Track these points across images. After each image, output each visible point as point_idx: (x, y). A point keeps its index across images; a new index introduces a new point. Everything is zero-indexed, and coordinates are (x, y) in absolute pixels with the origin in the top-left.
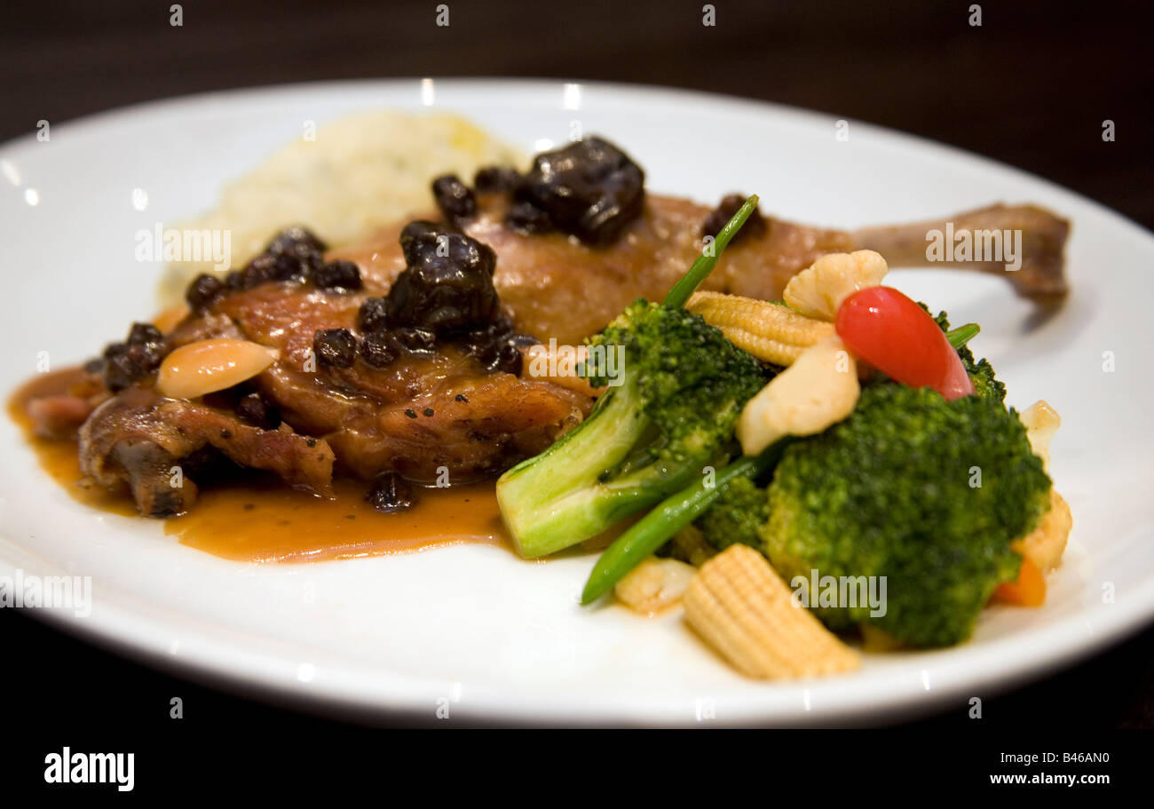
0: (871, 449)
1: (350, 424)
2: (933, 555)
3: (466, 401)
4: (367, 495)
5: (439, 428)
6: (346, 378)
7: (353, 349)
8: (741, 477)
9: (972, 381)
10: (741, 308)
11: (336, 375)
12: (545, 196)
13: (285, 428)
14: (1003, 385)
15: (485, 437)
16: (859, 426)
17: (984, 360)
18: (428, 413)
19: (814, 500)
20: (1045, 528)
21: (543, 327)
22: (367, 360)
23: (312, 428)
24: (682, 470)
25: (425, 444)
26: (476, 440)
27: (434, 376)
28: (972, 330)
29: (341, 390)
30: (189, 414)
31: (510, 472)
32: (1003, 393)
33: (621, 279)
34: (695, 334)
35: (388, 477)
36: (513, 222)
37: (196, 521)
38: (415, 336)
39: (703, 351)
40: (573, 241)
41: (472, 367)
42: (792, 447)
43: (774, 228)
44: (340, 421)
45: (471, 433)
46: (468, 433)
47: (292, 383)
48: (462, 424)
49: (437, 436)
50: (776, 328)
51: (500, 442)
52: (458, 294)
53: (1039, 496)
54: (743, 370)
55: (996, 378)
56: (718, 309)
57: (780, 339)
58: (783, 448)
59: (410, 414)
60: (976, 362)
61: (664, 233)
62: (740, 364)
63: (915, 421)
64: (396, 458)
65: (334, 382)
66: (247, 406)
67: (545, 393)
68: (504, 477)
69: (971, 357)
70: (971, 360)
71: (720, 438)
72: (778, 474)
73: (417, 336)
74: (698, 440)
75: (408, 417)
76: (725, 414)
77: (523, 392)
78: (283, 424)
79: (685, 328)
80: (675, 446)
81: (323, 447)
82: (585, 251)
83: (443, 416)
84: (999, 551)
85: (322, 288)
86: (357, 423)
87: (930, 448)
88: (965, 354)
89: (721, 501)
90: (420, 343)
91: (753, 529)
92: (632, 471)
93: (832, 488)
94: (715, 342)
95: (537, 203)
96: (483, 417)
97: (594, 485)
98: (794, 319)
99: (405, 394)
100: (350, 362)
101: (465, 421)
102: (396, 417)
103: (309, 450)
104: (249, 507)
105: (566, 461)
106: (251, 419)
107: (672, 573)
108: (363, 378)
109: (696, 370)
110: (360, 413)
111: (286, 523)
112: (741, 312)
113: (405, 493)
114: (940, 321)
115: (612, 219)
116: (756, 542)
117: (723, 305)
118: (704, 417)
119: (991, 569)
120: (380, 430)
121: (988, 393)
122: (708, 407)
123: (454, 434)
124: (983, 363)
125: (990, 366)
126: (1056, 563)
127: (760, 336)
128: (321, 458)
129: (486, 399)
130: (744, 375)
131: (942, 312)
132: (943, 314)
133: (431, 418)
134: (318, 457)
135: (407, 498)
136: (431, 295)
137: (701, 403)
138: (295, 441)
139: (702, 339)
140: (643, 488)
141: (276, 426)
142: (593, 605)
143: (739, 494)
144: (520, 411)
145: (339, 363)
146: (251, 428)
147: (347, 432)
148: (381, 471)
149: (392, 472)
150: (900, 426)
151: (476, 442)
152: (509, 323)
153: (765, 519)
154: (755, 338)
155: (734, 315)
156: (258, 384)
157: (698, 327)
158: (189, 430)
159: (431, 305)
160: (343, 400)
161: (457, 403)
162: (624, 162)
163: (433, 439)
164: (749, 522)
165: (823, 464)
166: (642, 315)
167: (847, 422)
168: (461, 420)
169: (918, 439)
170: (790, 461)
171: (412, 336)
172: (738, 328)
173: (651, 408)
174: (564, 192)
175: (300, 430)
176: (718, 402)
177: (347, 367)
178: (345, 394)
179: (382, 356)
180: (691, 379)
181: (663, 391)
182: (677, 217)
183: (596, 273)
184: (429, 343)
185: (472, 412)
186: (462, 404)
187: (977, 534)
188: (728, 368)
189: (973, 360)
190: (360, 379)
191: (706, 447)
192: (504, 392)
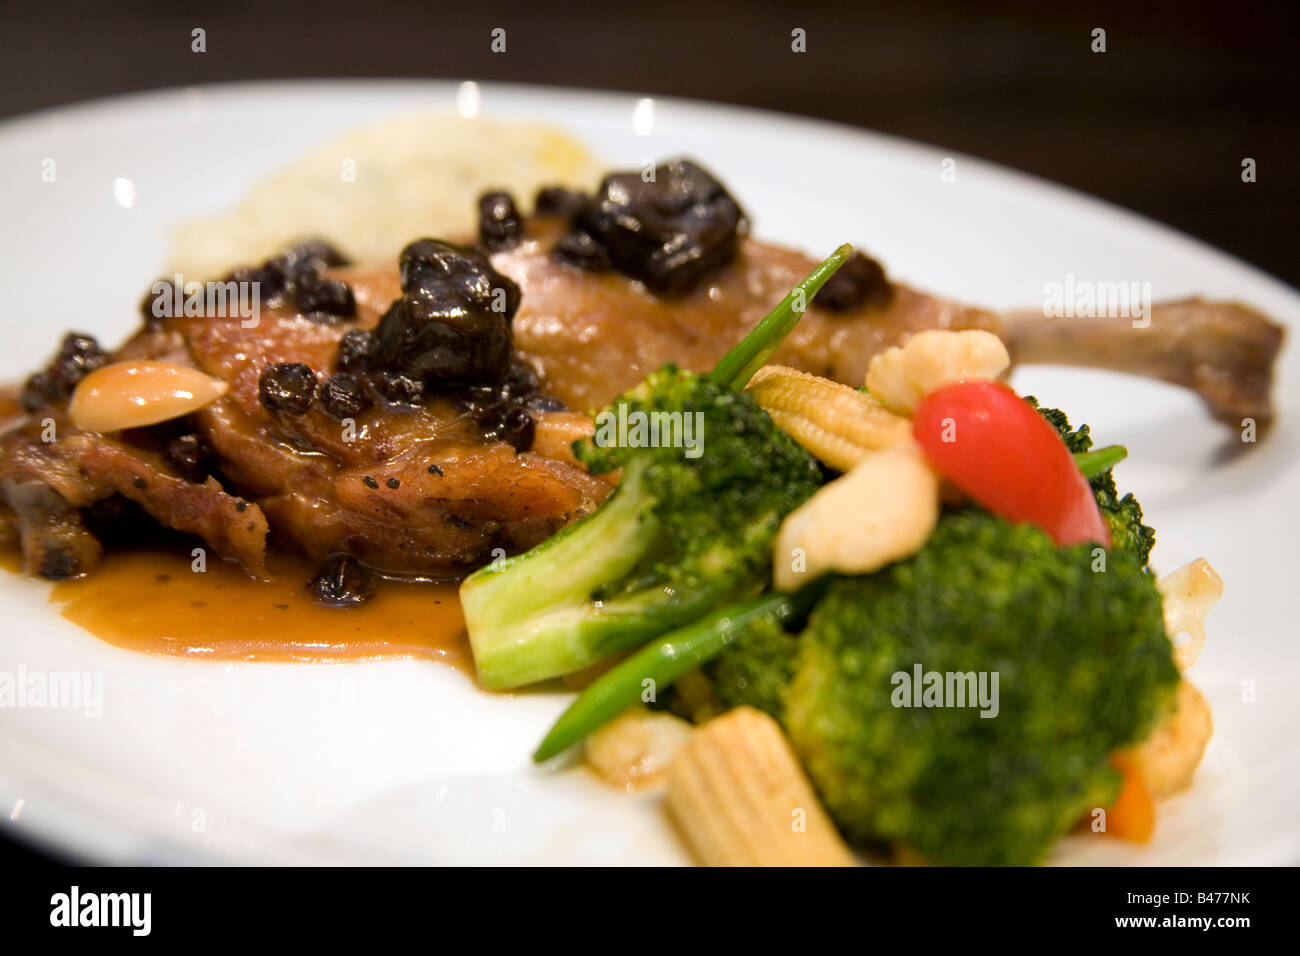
0: (935, 601)
1: (298, 487)
2: (996, 763)
3: (441, 473)
4: (309, 581)
5: (406, 506)
6: (299, 428)
7: (310, 392)
8: (766, 618)
9: (1106, 523)
10: (814, 391)
11: (287, 423)
12: (605, 225)
13: (213, 484)
14: (1153, 531)
15: (466, 524)
16: (926, 566)
17: (1130, 496)
18: (393, 484)
19: (852, 661)
20: (1173, 733)
21: (579, 391)
22: (328, 408)
23: (247, 488)
24: (696, 597)
25: (388, 522)
26: (453, 526)
27: (412, 438)
28: (1119, 453)
29: (292, 442)
30: (94, 452)
31: (478, 573)
32: (1151, 543)
33: (692, 341)
34: (731, 418)
35: (339, 561)
36: (563, 255)
37: (91, 589)
38: (397, 384)
39: (738, 443)
40: (637, 287)
41: (467, 431)
42: (840, 587)
43: (901, 297)
44: (287, 483)
45: (448, 516)
46: (444, 516)
47: (232, 426)
48: (436, 503)
49: (403, 514)
50: (847, 421)
51: (486, 533)
52: (457, 335)
53: (1161, 692)
54: (795, 473)
55: (1145, 522)
56: (786, 390)
57: (850, 437)
58: (824, 586)
59: (370, 483)
60: (1119, 497)
61: (756, 288)
62: (791, 465)
63: (1000, 570)
64: (351, 537)
65: (284, 431)
66: (176, 451)
67: (546, 475)
68: (469, 580)
69: (1113, 489)
70: (1112, 494)
71: (749, 562)
72: (816, 619)
73: (400, 386)
74: (718, 560)
75: (367, 487)
76: (756, 531)
77: (517, 471)
78: (210, 478)
79: (718, 409)
80: (689, 563)
81: (254, 514)
82: (651, 301)
83: (411, 490)
84: (1091, 764)
85: (306, 312)
86: (307, 488)
87: (1013, 610)
88: (1102, 484)
89: (735, 646)
90: (401, 393)
91: (773, 689)
92: (638, 591)
93: (875, 649)
94: (758, 431)
95: (595, 234)
96: (463, 498)
97: (583, 604)
98: (874, 414)
99: (371, 456)
100: (304, 407)
101: (439, 500)
102: (352, 485)
103: (237, 515)
104: (163, 579)
105: (551, 567)
106: (178, 468)
107: (664, 734)
108: (320, 430)
109: (725, 465)
110: (311, 473)
111: (199, 604)
112: (811, 396)
113: (357, 583)
114: (1079, 437)
115: (691, 263)
116: (775, 709)
117: (793, 385)
118: (729, 530)
119: (1075, 789)
120: (334, 499)
121: (1128, 539)
122: (736, 517)
123: (426, 515)
124: (1129, 499)
125: (1137, 505)
126: (1183, 783)
127: (827, 431)
128: (251, 528)
129: (467, 474)
130: (796, 480)
131: (1084, 426)
132: (1084, 428)
133: (395, 491)
134: (248, 525)
135: (358, 591)
136: (421, 334)
137: (726, 512)
138: (223, 501)
139: (739, 425)
140: (647, 616)
141: (203, 480)
142: (553, 764)
143: (759, 640)
144: (512, 494)
145: (289, 408)
146: (172, 479)
147: (293, 497)
148: (332, 551)
149: (346, 554)
150: (979, 574)
151: (454, 530)
152: (532, 379)
153: (789, 676)
154: (820, 434)
155: (800, 400)
156: (193, 422)
157: (738, 410)
158: (92, 473)
159: (420, 348)
160: (293, 456)
161: (430, 475)
162: (718, 193)
163: (398, 519)
164: (768, 679)
165: (871, 614)
166: (669, 386)
167: (910, 560)
168: (432, 498)
169: (999, 595)
170: (832, 603)
171: (393, 383)
172: (803, 417)
173: (661, 510)
174: (631, 223)
175: (231, 488)
176: (750, 512)
177: (300, 413)
178: (296, 448)
179: (345, 404)
180: (716, 477)
181: (678, 490)
182: (777, 272)
183: (657, 328)
184: (414, 394)
185: (449, 488)
186: (436, 477)
187: (1064, 738)
188: (774, 469)
189: (1116, 493)
190: (315, 431)
191: (728, 571)
192: (492, 468)
